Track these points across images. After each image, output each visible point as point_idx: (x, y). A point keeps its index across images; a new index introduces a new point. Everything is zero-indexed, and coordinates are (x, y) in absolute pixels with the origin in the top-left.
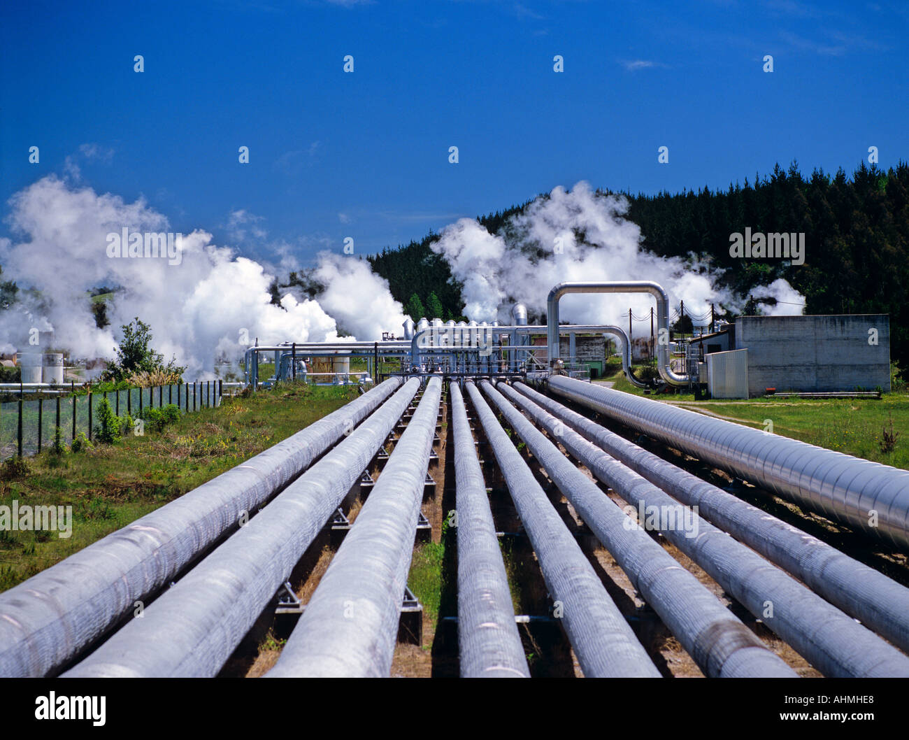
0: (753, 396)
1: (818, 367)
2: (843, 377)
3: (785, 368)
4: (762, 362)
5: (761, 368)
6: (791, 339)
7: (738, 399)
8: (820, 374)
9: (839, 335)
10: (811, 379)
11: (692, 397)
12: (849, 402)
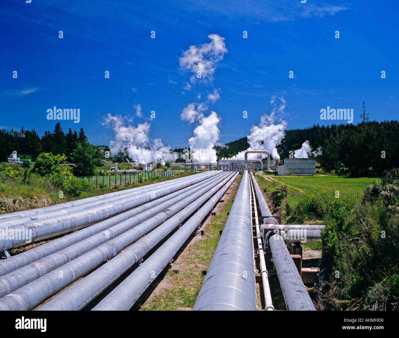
0: (287, 175)
1: (301, 169)
2: (306, 171)
3: (294, 169)
4: (289, 168)
5: (289, 169)
6: (295, 163)
7: (284, 175)
8: (301, 170)
9: (305, 162)
10: (299, 171)
11: (274, 175)
12: (301, 176)
